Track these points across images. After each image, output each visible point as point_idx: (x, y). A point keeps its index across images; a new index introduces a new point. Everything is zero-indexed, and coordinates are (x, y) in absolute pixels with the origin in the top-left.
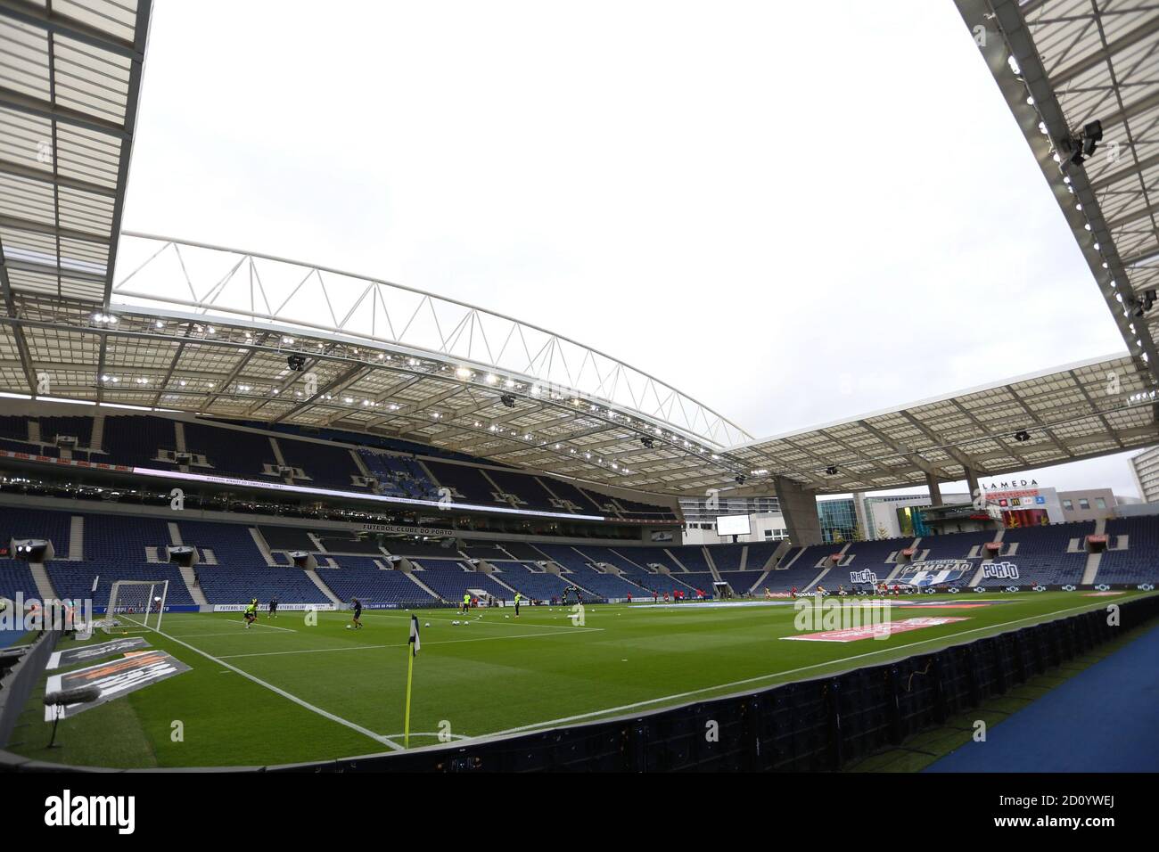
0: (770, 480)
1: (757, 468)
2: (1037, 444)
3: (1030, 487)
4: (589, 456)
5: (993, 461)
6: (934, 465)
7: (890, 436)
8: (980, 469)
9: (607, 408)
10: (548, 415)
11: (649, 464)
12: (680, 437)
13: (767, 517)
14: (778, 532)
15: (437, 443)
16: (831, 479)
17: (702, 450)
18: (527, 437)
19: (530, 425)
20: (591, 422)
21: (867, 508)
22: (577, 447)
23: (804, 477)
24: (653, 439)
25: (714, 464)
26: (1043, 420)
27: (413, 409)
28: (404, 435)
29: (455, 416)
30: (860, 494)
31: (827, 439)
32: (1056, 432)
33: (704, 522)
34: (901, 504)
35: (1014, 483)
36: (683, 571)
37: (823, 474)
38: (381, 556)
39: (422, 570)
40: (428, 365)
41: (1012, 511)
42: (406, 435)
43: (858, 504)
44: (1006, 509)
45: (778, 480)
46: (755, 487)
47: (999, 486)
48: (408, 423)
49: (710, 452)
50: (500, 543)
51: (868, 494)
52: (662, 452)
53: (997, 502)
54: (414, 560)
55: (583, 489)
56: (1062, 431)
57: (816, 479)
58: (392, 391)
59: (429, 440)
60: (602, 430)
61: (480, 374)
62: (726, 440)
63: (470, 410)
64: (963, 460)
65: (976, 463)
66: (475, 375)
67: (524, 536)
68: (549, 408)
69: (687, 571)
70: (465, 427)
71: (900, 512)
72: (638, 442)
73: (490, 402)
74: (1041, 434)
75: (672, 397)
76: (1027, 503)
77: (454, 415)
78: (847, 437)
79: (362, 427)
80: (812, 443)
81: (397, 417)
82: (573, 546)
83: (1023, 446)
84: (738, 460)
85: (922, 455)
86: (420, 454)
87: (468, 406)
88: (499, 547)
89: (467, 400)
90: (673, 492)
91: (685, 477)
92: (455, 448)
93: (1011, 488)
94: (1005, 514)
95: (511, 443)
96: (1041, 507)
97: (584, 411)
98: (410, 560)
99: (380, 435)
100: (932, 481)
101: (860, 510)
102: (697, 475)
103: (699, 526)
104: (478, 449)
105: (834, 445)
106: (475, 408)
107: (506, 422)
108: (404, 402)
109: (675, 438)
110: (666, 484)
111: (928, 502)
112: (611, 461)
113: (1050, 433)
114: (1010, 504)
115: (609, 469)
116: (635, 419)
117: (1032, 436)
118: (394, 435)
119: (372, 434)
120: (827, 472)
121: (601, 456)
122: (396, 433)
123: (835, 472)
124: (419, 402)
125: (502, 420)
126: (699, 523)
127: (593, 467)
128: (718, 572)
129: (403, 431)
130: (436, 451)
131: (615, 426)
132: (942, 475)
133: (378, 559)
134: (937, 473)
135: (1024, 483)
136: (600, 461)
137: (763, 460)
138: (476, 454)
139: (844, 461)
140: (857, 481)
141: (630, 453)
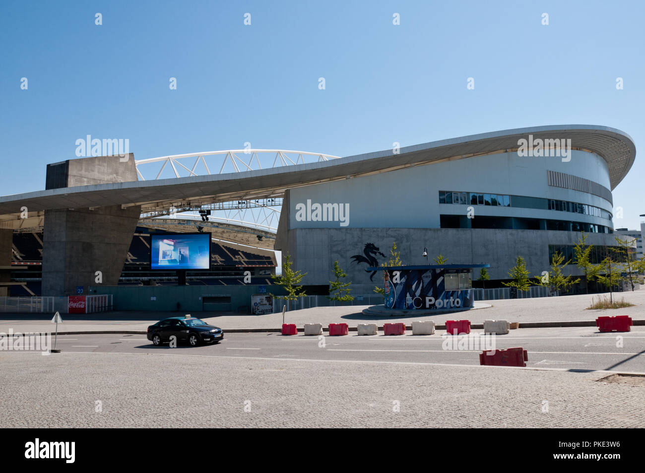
55: (223, 246)
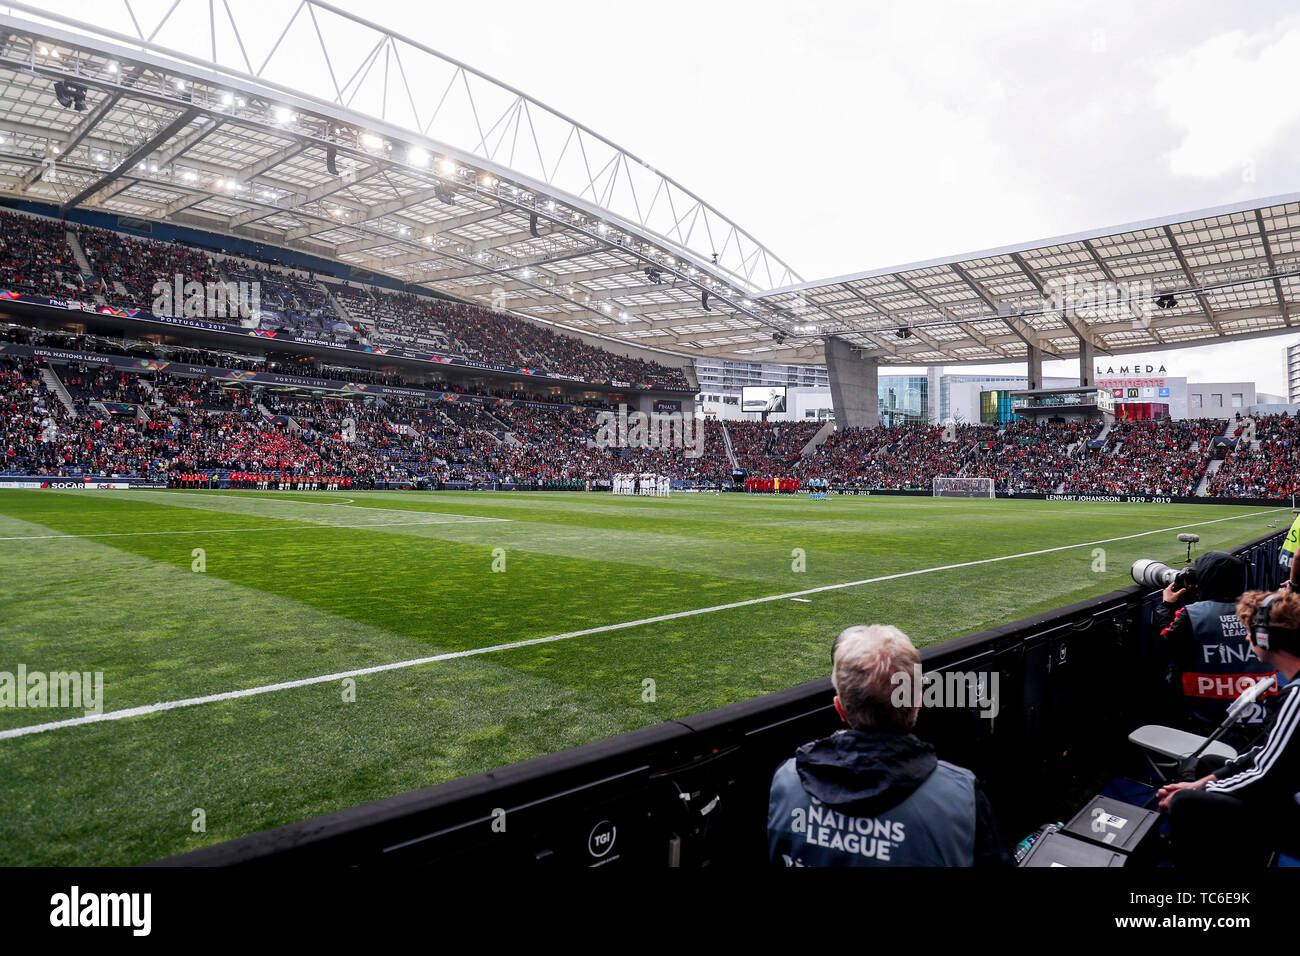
0: (820, 342)
1: (803, 322)
2: (1183, 316)
3: (1156, 375)
4: (571, 291)
5: (1120, 335)
6: (1041, 336)
7: (991, 290)
8: (1099, 345)
9: (597, 219)
10: (511, 224)
11: (657, 309)
12: (702, 270)
13: (813, 392)
14: (822, 412)
15: (346, 258)
16: (901, 345)
17: (730, 292)
18: (480, 256)
19: (486, 239)
20: (575, 239)
21: (943, 389)
22: (554, 276)
23: (865, 341)
24: (662, 270)
25: (746, 314)
26: (1200, 281)
27: (302, 199)
28: (294, 242)
29: (369, 216)
30: (937, 369)
31: (905, 288)
32: (1211, 300)
33: (728, 395)
34: (988, 386)
35: (1137, 369)
37: (891, 337)
40: (314, 123)
41: (1126, 405)
42: (295, 242)
43: (932, 382)
44: (1120, 401)
45: (832, 341)
46: (798, 350)
47: (1117, 371)
48: (298, 224)
49: (741, 294)
51: (949, 370)
52: (675, 292)
53: (1111, 389)
56: (1218, 300)
57: (881, 343)
58: (261, 167)
59: (334, 253)
60: (588, 252)
61: (398, 144)
62: (764, 280)
63: (391, 207)
64: (1081, 331)
65: (1096, 336)
66: (390, 148)
68: (511, 212)
70: (388, 236)
71: (984, 396)
72: (642, 274)
73: (420, 197)
74: (1191, 302)
75: (695, 210)
76: (1148, 395)
77: (368, 214)
78: (931, 286)
79: (226, 225)
80: (882, 292)
81: (278, 212)
83: (1164, 317)
84: (777, 310)
85: (1027, 321)
86: (321, 273)
87: (388, 201)
89: (385, 192)
90: (687, 350)
91: (705, 330)
92: (377, 267)
93: (1132, 375)
94: (1117, 406)
95: (459, 265)
96: (1163, 401)
97: (565, 222)
99: (255, 240)
100: (1034, 357)
101: (933, 391)
102: (720, 327)
103: (721, 400)
104: (411, 271)
105: (912, 297)
106: (398, 205)
107: (447, 231)
108: (285, 186)
109: (693, 272)
110: (679, 337)
111: (1024, 386)
112: (604, 300)
113: (1203, 302)
114: (1125, 395)
115: (598, 312)
116: (638, 239)
117: (1181, 303)
118: (278, 242)
119: (240, 237)
120: (897, 334)
121: (590, 292)
122: (282, 238)
123: (908, 335)
124: (309, 189)
125: (443, 229)
126: (722, 395)
127: (579, 308)
128: (736, 458)
129: (291, 236)
130: (344, 270)
131: (608, 248)
132: (1049, 350)
134: (1043, 346)
135: (1149, 369)
136: (587, 299)
137: (813, 313)
138: (408, 279)
139: (922, 322)
140: (935, 350)
141: (630, 290)
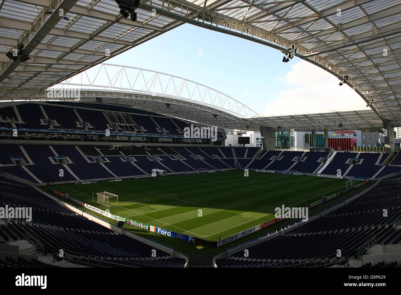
7: (301, 119)
24: (218, 115)
31: (279, 118)
34: (307, 132)
36: (224, 157)
38: (122, 156)
39: (136, 161)
45: (261, 127)
50: (160, 147)
54: (133, 157)
67: (168, 144)
69: (225, 158)
71: (307, 135)
78: (285, 118)
80: (274, 119)
82: (185, 147)
86: (129, 112)
88: (159, 149)
96: (355, 137)
98: (131, 157)
105: (281, 120)
123: (281, 128)
128: (236, 158)
133: (121, 157)
